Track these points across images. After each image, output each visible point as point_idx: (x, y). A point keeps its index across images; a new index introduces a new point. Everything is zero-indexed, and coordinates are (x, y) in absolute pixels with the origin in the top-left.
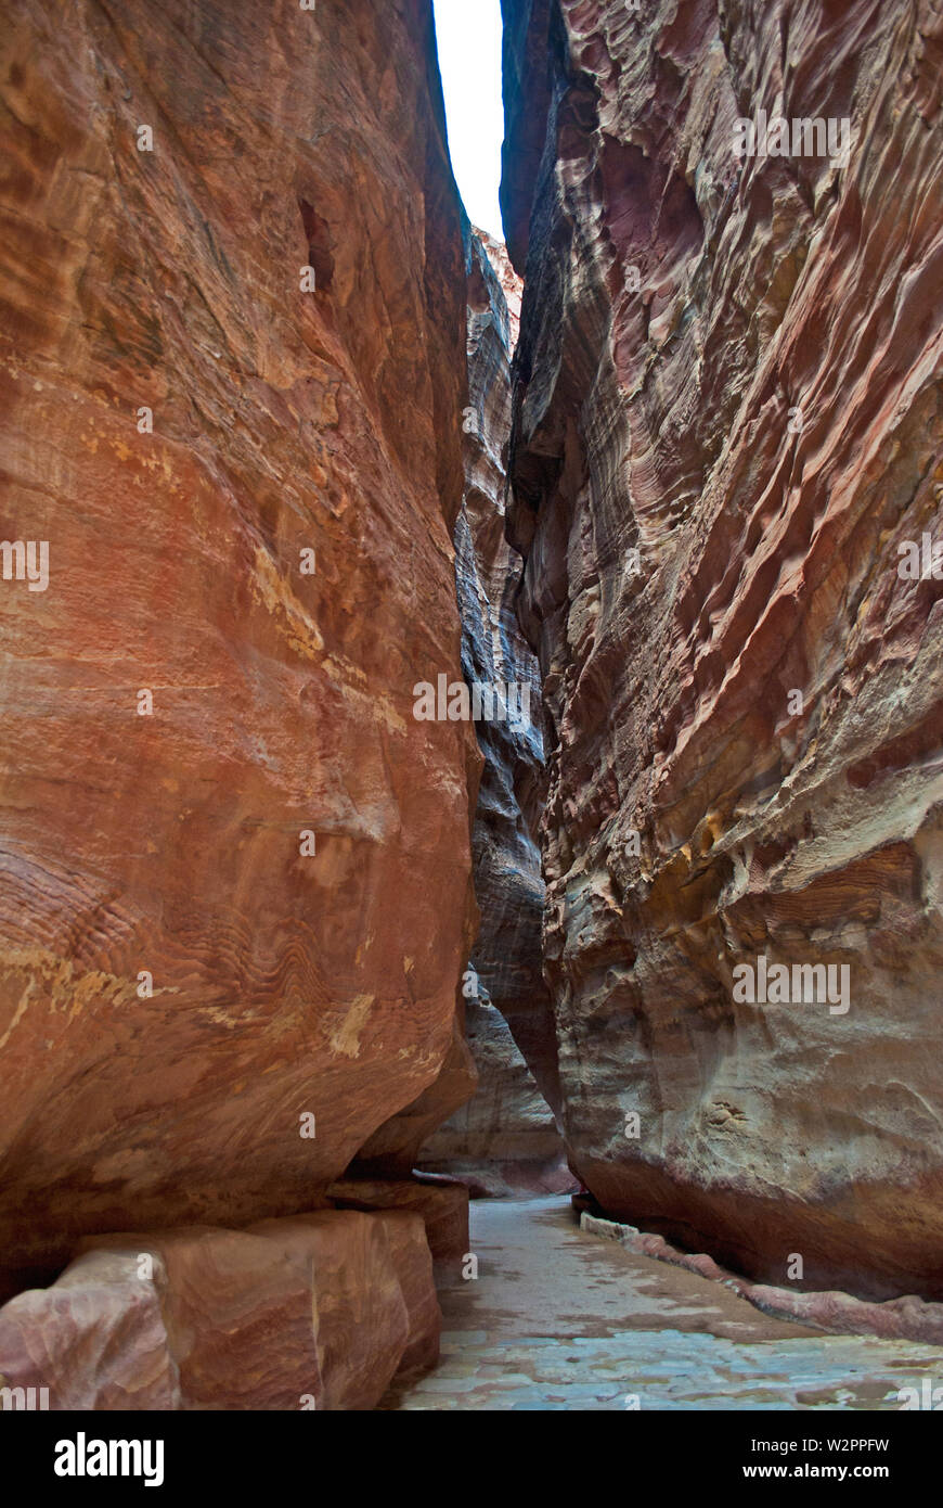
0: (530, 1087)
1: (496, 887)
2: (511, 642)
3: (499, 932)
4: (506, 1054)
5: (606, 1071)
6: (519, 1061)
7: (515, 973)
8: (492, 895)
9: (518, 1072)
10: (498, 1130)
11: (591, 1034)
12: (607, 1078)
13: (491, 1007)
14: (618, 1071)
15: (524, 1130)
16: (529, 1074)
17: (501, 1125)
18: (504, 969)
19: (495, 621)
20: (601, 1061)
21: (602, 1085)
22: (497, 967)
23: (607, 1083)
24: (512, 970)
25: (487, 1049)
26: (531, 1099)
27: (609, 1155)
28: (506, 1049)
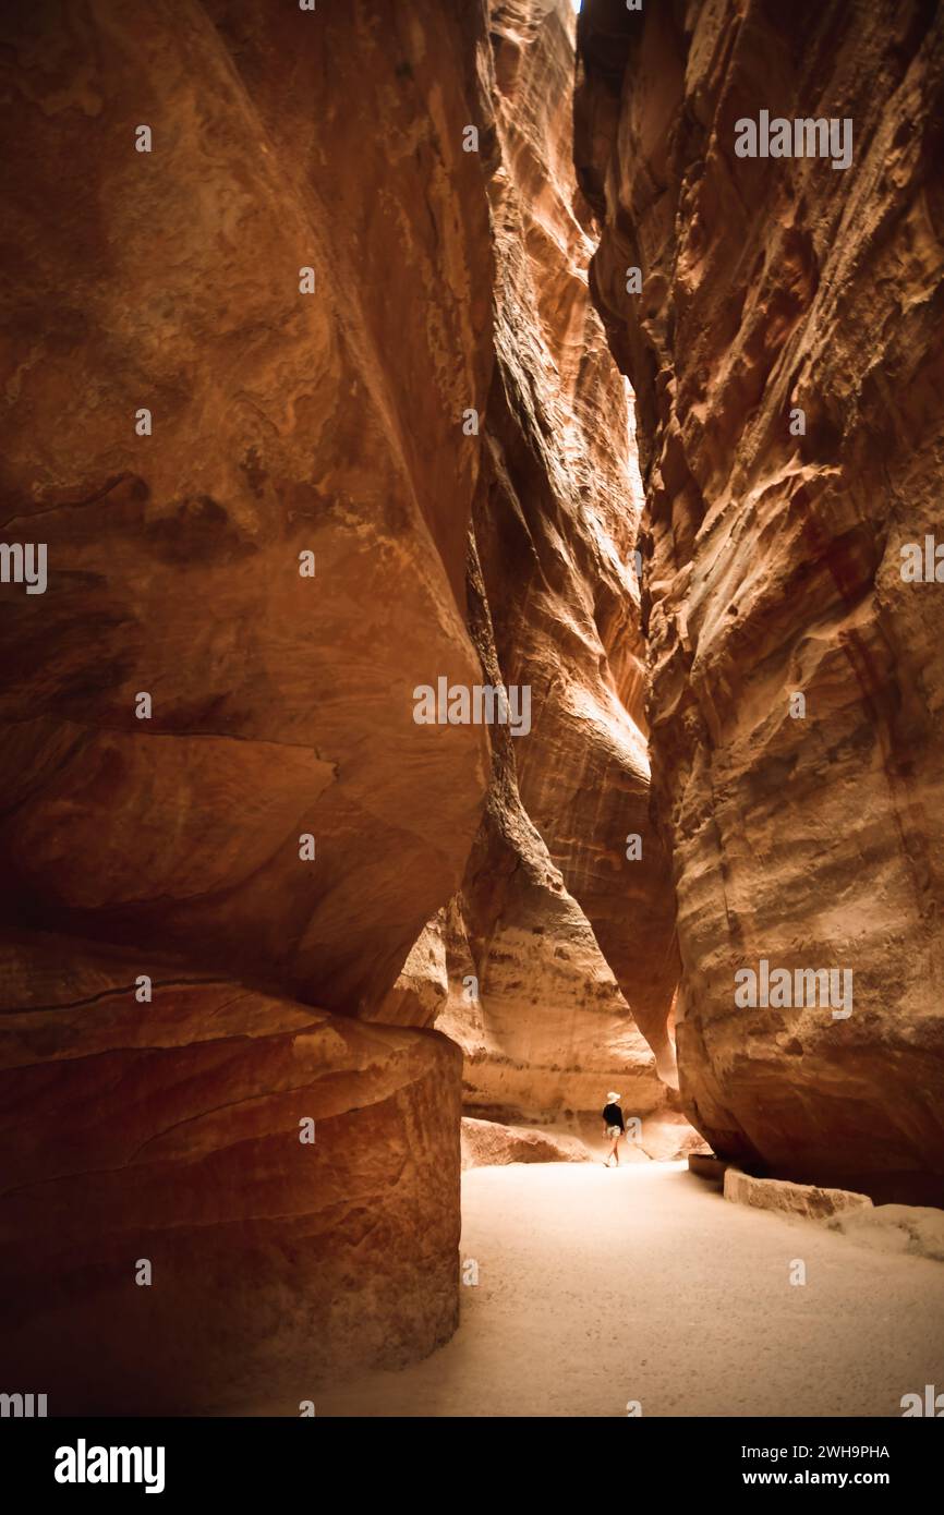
0: (621, 1013)
1: (573, 732)
2: (589, 444)
3: (576, 797)
4: (586, 962)
5: (790, 870)
6: (605, 974)
7: (598, 858)
8: (564, 744)
9: (604, 992)
10: (578, 1069)
11: (755, 805)
12: (794, 885)
13: (565, 895)
14: (820, 862)
15: (614, 1072)
16: (620, 995)
17: (581, 1062)
18: (585, 850)
19: (568, 411)
20: (779, 852)
21: (778, 903)
22: (575, 847)
23: (791, 897)
24: (595, 853)
25: (560, 953)
26: (620, 1031)
27: (795, 1047)
28: (587, 956)
